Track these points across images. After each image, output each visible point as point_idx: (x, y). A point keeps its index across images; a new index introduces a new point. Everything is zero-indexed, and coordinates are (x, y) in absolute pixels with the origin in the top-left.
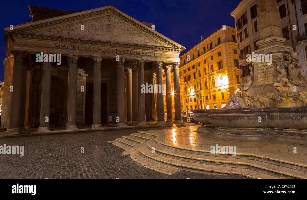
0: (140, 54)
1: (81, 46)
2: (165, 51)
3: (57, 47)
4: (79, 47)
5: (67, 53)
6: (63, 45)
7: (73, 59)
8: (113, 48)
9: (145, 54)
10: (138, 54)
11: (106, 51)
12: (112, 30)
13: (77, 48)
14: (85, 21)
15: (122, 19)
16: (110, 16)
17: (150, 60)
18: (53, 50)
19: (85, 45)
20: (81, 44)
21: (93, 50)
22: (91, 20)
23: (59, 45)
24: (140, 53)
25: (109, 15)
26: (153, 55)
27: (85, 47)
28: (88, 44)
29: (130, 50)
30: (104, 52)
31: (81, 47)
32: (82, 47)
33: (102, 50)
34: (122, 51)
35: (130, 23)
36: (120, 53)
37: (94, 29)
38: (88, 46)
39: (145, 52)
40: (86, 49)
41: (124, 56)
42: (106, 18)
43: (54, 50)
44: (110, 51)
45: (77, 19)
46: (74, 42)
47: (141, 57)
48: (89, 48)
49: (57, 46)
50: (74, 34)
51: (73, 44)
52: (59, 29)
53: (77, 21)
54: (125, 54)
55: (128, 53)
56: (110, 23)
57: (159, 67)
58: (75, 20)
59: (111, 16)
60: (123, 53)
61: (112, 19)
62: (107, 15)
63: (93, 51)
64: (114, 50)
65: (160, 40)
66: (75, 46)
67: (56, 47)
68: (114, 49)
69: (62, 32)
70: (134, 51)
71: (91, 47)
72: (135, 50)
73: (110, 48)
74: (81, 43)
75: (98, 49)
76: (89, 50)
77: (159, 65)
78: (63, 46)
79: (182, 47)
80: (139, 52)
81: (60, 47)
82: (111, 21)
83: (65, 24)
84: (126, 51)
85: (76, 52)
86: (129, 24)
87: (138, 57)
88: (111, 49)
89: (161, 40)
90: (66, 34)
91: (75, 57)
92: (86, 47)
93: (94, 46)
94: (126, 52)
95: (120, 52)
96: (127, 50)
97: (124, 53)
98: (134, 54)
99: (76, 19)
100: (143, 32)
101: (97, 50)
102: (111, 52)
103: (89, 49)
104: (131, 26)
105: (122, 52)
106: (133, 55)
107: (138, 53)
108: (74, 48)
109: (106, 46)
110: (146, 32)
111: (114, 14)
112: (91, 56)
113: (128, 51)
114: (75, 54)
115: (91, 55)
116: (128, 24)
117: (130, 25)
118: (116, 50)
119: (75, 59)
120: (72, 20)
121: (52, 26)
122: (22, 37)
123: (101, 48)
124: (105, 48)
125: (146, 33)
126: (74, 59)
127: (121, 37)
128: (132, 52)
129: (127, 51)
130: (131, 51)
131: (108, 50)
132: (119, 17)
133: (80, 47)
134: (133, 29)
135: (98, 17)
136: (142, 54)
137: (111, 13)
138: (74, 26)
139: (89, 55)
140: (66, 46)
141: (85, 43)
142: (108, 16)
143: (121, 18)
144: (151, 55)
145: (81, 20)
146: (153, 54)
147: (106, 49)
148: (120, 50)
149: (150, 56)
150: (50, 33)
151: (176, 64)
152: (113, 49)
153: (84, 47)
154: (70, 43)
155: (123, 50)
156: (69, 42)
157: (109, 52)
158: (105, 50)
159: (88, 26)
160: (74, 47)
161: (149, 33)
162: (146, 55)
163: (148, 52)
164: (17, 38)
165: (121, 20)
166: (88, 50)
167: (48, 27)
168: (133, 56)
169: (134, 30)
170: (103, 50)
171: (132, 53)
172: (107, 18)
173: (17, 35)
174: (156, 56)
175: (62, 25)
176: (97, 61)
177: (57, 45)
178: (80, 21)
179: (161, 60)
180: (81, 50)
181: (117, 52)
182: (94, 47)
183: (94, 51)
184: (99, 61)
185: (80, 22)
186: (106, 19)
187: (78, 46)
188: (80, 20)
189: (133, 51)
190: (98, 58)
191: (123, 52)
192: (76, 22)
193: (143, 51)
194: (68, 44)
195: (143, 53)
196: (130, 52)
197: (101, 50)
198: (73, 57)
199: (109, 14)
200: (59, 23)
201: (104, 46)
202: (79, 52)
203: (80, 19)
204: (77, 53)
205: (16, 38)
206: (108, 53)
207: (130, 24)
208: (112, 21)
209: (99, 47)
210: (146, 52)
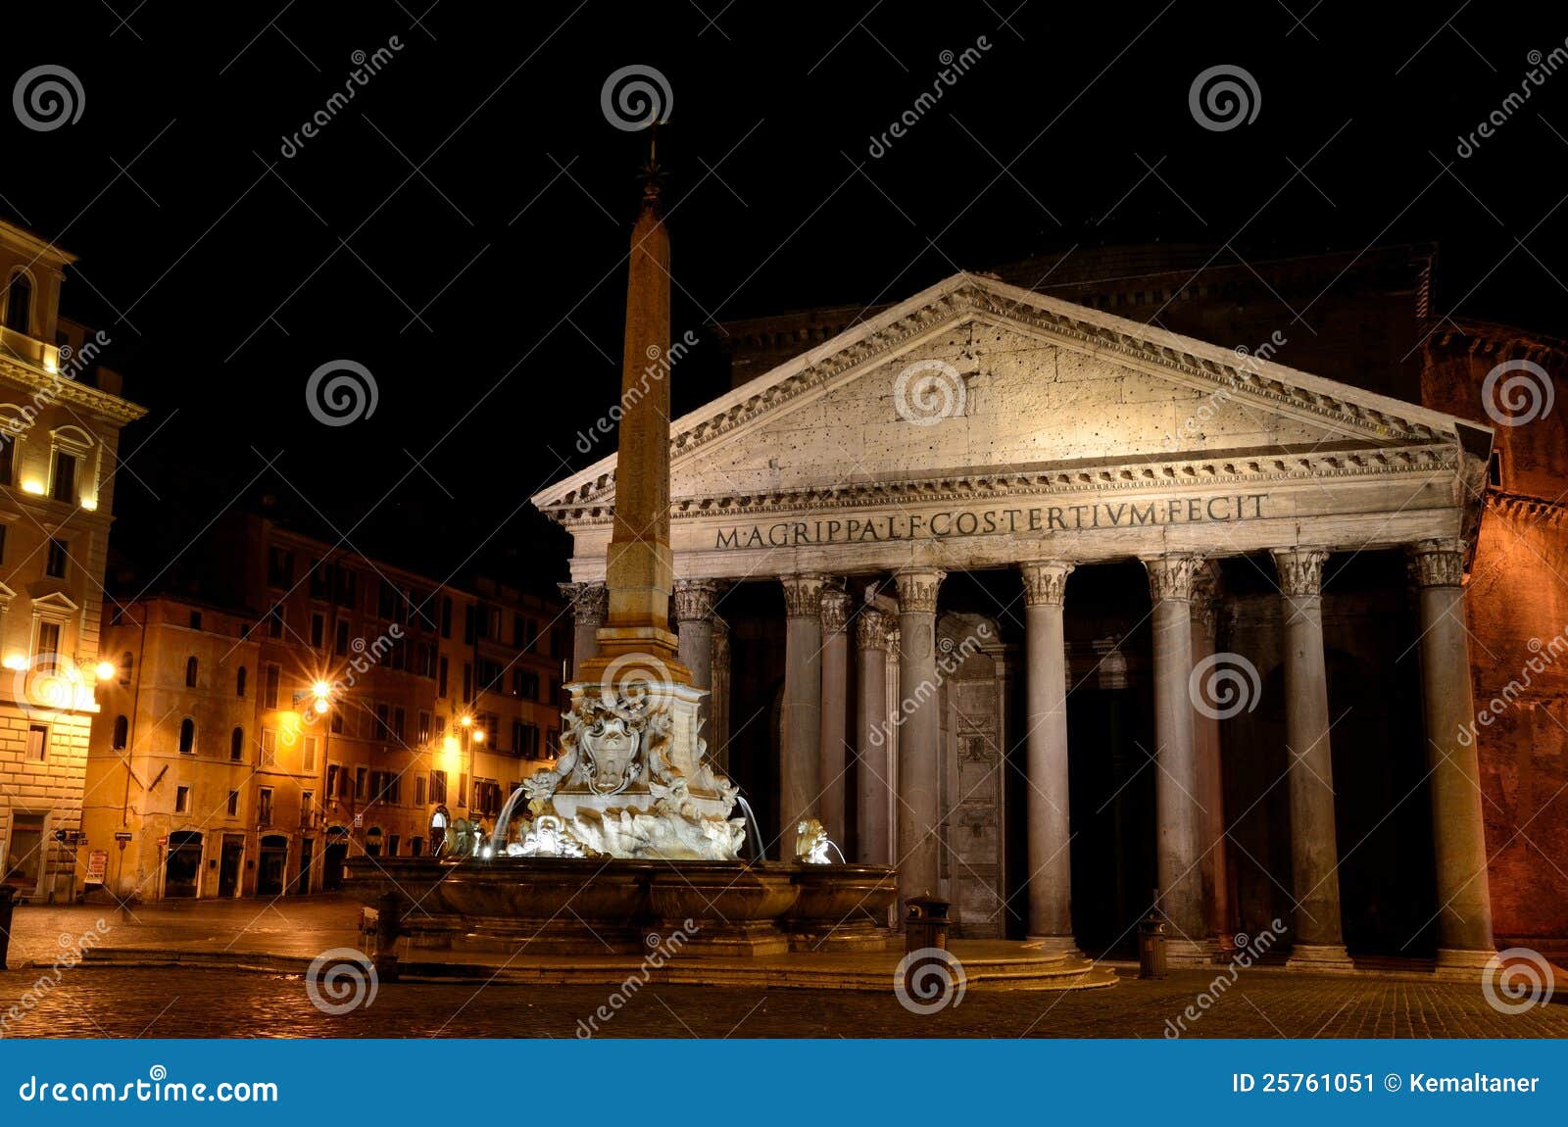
0: (1159, 517)
1: (830, 523)
2: (1328, 474)
3: (727, 544)
4: (818, 526)
5: (768, 568)
6: (750, 533)
7: (795, 594)
8: (991, 508)
9: (1191, 509)
10: (1142, 520)
11: (955, 529)
12: (985, 401)
13: (812, 537)
14: (847, 385)
15: (1041, 325)
16: (973, 325)
17: (1222, 549)
18: (709, 561)
19: (847, 516)
20: (825, 510)
21: (884, 532)
22: (875, 375)
23: (735, 533)
24: (1158, 509)
25: (971, 323)
26: (1245, 514)
27: (850, 522)
28: (860, 504)
29: (1095, 501)
30: (942, 537)
31: (830, 527)
32: (834, 526)
33: (933, 531)
34: (1042, 515)
35: (1084, 339)
36: (1032, 528)
37: (892, 417)
38: (863, 518)
39: (1190, 501)
40: (853, 535)
41: (1055, 542)
42: (952, 343)
43: (715, 561)
44: (975, 527)
45: (809, 387)
46: (796, 508)
47: (1164, 537)
48: (869, 523)
49: (727, 541)
50: (796, 464)
51: (792, 519)
52: (736, 455)
53: (813, 394)
54: (1064, 527)
55: (1078, 520)
56: (974, 365)
57: (1288, 583)
58: (797, 393)
59: (981, 324)
60: (1051, 527)
61: (986, 339)
62: (955, 323)
63: (887, 540)
64: (996, 519)
65: (1293, 403)
66: (801, 529)
67: (721, 543)
68: (999, 508)
69: (744, 467)
70: (1115, 502)
71: (878, 517)
72: (1123, 500)
73: (972, 510)
74: (827, 505)
75: (912, 526)
76: (869, 535)
77: (1287, 571)
78: (753, 537)
79: (1457, 425)
80: (1151, 509)
81: (742, 541)
82: (978, 353)
83: (758, 426)
84: (1066, 513)
85: (806, 555)
86: (1083, 343)
87: (1143, 540)
88: (980, 511)
89: (1300, 405)
90: (763, 472)
91: (802, 583)
92: (853, 524)
93: (890, 514)
94: (1069, 517)
95: (1032, 525)
96: (1077, 504)
97: (1056, 523)
98: (1115, 522)
99: (803, 390)
100: (1174, 377)
101: (905, 533)
102: (979, 530)
103: (866, 530)
104: (1098, 356)
105: (1045, 523)
106: (1107, 533)
107: (1142, 513)
108: (800, 538)
109: (952, 503)
110: (1188, 372)
111: (992, 312)
112: (876, 567)
113: (1078, 509)
114: (803, 567)
115: (877, 562)
116: (1074, 346)
117: (1091, 353)
118: (1009, 514)
119: (801, 594)
120: (785, 400)
121: (704, 446)
122: (595, 523)
123: (927, 516)
124: (948, 514)
125: (1192, 377)
126: (798, 595)
127: (1037, 435)
128: (1106, 511)
129: (1074, 512)
130: (1102, 509)
131: (967, 524)
132: (1019, 320)
133: (824, 526)
134: (1109, 371)
135: (913, 351)
136: (1167, 518)
137: (976, 310)
138: (795, 427)
139: (869, 561)
140: (764, 531)
141: (843, 505)
142: (962, 327)
143: (1030, 323)
144: (1234, 513)
145: (825, 388)
146: (1243, 507)
147: (955, 516)
148: (1031, 511)
149: (1227, 519)
150: (699, 479)
151: (1430, 547)
152: (993, 513)
153: (844, 524)
154: (779, 513)
155: (1051, 510)
156: (774, 510)
157: (970, 534)
158: (950, 524)
159: (863, 409)
160: (797, 534)
161: (1208, 377)
162: (1199, 520)
163: (1207, 496)
164: (581, 527)
165: (1034, 336)
166: (861, 540)
167: (689, 454)
168: (1107, 539)
169: (1116, 374)
170: (941, 525)
171: (1104, 518)
172: (960, 340)
173: (578, 513)
174: (1264, 513)
175: (745, 433)
176: (909, 588)
177: (727, 532)
178: (825, 392)
179: (1304, 539)
180: (831, 542)
181: (1015, 526)
182: (891, 519)
183: (893, 536)
184: (915, 588)
185: (827, 396)
186: (956, 350)
187: (818, 523)
188: (821, 386)
189: (1107, 506)
190: (911, 574)
191: (1050, 519)
192: (805, 402)
193: (1178, 496)
194: (771, 523)
195: (1176, 506)
196: (1091, 516)
197: (927, 531)
198: (793, 583)
199: (966, 319)
200: (731, 428)
201: (938, 503)
202: (816, 554)
203: (821, 382)
204: (810, 560)
205: (576, 528)
206: (964, 538)
207: (1089, 345)
208: (984, 350)
209: (916, 513)
210: (1199, 500)
